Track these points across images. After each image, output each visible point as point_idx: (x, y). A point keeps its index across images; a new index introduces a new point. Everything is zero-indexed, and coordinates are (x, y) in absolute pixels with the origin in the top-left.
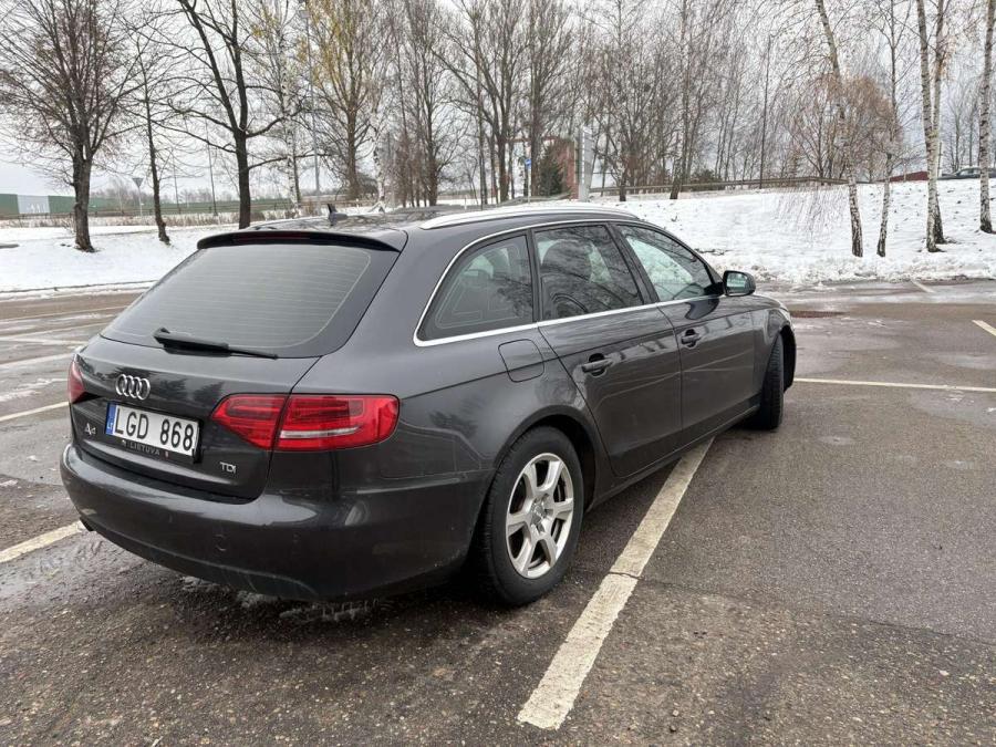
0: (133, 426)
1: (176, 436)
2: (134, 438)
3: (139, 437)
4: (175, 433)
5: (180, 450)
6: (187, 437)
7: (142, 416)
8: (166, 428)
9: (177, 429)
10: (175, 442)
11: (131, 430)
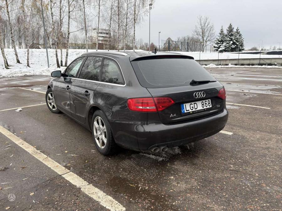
0: (192, 107)
1: (206, 104)
2: (194, 110)
3: (195, 109)
4: (205, 104)
5: (208, 107)
6: (209, 103)
7: (194, 104)
8: (203, 104)
9: (206, 103)
10: (206, 106)
11: (192, 108)
